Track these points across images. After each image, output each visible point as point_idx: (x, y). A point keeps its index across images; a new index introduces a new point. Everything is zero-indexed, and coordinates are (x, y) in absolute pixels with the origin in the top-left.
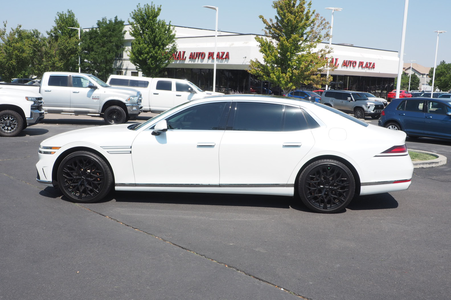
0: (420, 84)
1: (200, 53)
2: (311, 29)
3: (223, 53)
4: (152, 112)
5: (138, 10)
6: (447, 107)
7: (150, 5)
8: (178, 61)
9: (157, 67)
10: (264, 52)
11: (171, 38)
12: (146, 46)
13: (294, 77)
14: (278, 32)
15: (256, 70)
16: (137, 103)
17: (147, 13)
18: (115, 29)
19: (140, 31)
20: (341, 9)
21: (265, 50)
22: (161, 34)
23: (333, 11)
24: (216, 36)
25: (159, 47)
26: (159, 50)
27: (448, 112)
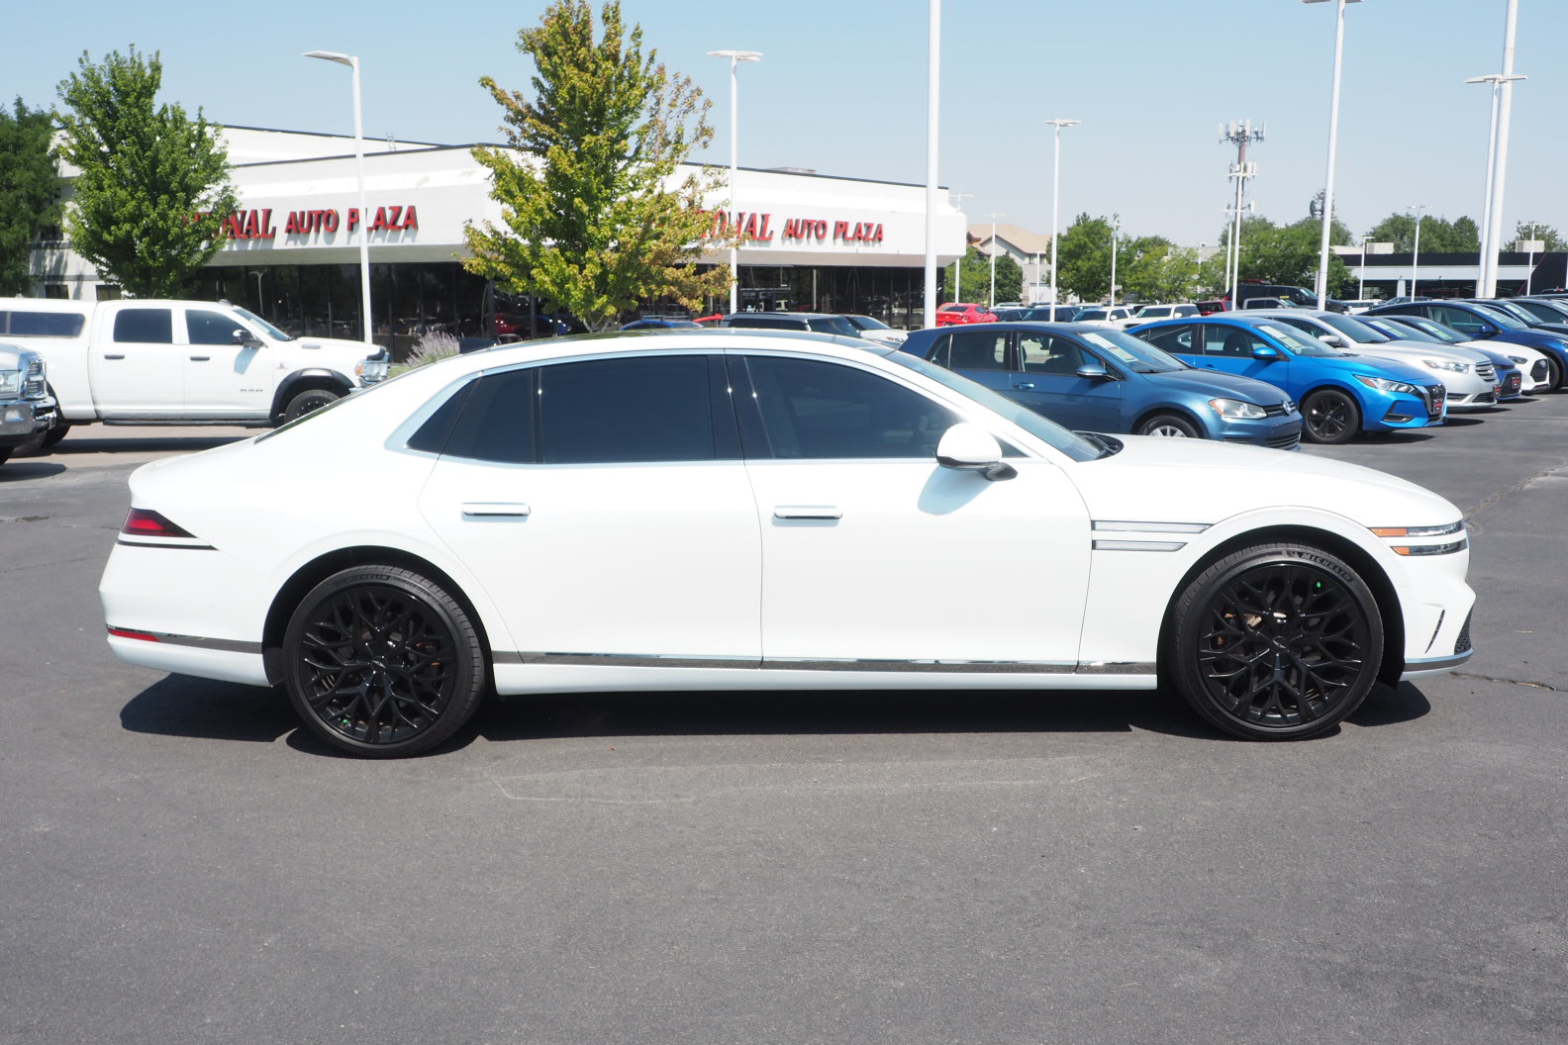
0: (1024, 285)
1: (320, 214)
2: (652, 116)
3: (397, 211)
4: (105, 424)
5: (85, 75)
6: (1083, 353)
7: (124, 54)
8: (251, 243)
9: (172, 263)
10: (504, 197)
11: (214, 167)
12: (123, 194)
13: (611, 276)
14: (547, 129)
15: (489, 261)
16: (23, 393)
17: (120, 83)
18: (21, 141)
19: (101, 145)
20: (759, 56)
21: (509, 193)
22: (173, 152)
23: (734, 63)
24: (360, 156)
25: (173, 196)
26: (171, 207)
27: (1085, 363)
